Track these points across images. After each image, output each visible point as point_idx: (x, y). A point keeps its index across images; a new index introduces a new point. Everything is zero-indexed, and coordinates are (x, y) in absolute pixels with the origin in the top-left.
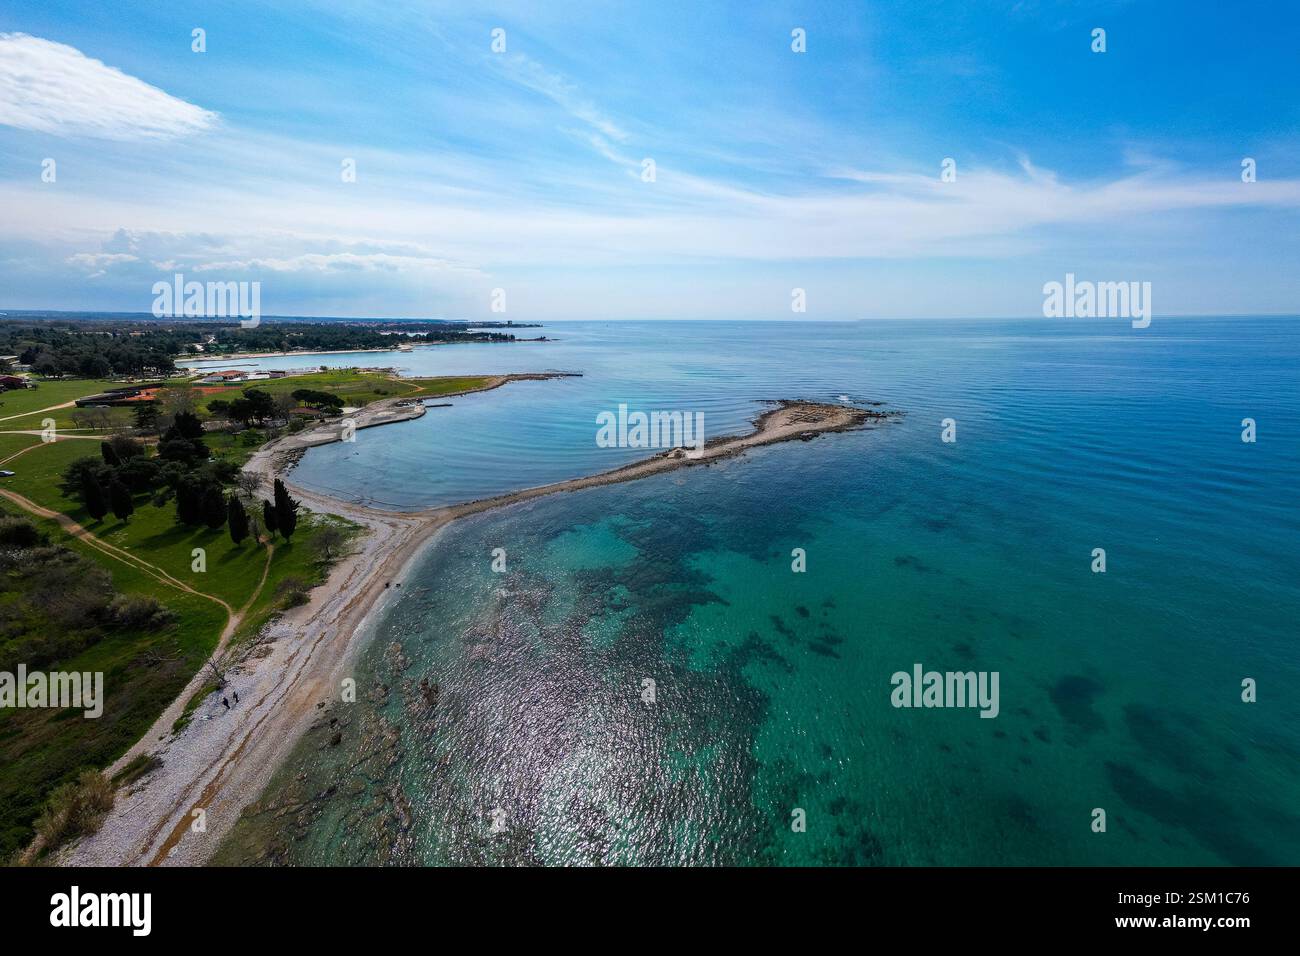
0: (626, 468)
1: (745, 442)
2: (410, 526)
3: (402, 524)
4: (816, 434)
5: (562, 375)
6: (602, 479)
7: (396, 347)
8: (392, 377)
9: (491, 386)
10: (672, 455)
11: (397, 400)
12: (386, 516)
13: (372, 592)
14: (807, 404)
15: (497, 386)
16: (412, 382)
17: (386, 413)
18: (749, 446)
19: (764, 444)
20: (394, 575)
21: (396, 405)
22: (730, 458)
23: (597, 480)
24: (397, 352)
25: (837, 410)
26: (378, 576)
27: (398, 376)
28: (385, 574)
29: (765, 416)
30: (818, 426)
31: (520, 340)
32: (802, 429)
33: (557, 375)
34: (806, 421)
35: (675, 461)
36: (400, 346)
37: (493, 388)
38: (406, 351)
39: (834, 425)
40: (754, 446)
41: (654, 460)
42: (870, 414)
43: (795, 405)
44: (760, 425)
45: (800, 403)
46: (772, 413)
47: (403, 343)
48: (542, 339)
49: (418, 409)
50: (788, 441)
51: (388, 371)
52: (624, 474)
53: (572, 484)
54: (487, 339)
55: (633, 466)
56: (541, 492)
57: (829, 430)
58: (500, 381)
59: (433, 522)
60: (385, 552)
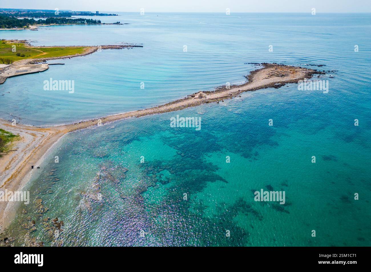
0: (170, 104)
1: (241, 89)
2: (43, 136)
3: (39, 134)
4: (283, 84)
5: (130, 46)
6: (155, 110)
7: (28, 27)
8: (26, 46)
9: (87, 53)
10: (197, 96)
11: (31, 60)
12: (28, 129)
13: (23, 171)
14: (278, 65)
15: (91, 53)
16: (38, 49)
17: (25, 68)
18: (243, 91)
19: (252, 90)
20: (35, 163)
21: (31, 63)
22: (232, 98)
23: (152, 111)
24: (28, 30)
25: (296, 70)
26: (26, 162)
27: (30, 45)
28: (30, 162)
29: (253, 73)
30: (285, 79)
31: (104, 24)
32: (275, 81)
33: (127, 46)
34: (278, 76)
35: (199, 100)
36: (30, 26)
37: (89, 54)
38: (33, 30)
39: (294, 79)
40: (246, 91)
41: (186, 99)
42: (316, 72)
43: (271, 66)
44: (250, 79)
45: (275, 65)
46: (257, 71)
47: (32, 25)
48: (118, 23)
49: (44, 66)
50: (266, 88)
51: (24, 42)
52: (168, 107)
53: (137, 113)
54: (84, 23)
55: (174, 103)
56: (119, 117)
57: (291, 82)
58: (93, 50)
59: (57, 133)
60: (30, 150)
